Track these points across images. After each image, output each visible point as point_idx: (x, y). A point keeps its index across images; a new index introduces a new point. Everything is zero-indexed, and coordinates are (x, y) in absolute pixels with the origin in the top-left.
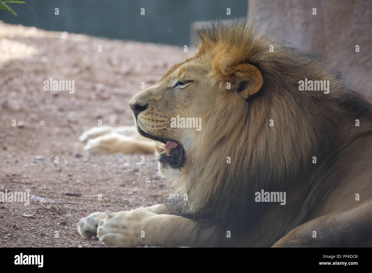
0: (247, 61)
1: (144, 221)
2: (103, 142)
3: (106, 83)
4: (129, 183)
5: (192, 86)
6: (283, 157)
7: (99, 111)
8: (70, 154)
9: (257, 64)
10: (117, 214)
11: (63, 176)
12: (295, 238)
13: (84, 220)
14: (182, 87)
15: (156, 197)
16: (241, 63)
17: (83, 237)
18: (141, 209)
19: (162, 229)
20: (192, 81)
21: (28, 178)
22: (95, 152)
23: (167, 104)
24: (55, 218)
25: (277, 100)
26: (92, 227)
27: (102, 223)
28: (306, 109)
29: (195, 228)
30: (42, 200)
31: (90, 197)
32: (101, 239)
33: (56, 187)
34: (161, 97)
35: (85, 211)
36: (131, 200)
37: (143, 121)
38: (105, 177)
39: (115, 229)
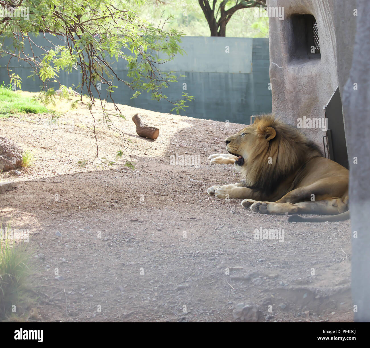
0: (271, 126)
1: (232, 189)
2: (217, 159)
3: (218, 137)
4: (226, 175)
5: (248, 135)
6: (285, 164)
7: (216, 148)
8: (205, 164)
9: (275, 128)
10: (222, 186)
11: (202, 172)
12: (289, 196)
13: (210, 188)
14: (245, 135)
15: (236, 180)
16: (268, 126)
17: (209, 195)
18: (231, 185)
19: (239, 192)
20: (248, 133)
21: (189, 172)
22: (213, 163)
23: (238, 141)
24: (199, 188)
25: (282, 143)
26: (213, 191)
27: (217, 190)
28: (293, 146)
29: (251, 192)
30: (194, 181)
31: (212, 180)
32: (216, 196)
33: (199, 176)
34: (236, 138)
35: (210, 185)
36: (227, 181)
37: (229, 147)
38: (218, 172)
39: (221, 192)
